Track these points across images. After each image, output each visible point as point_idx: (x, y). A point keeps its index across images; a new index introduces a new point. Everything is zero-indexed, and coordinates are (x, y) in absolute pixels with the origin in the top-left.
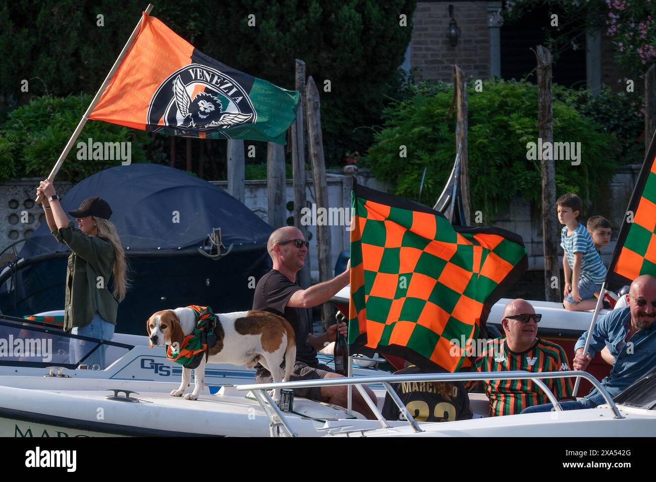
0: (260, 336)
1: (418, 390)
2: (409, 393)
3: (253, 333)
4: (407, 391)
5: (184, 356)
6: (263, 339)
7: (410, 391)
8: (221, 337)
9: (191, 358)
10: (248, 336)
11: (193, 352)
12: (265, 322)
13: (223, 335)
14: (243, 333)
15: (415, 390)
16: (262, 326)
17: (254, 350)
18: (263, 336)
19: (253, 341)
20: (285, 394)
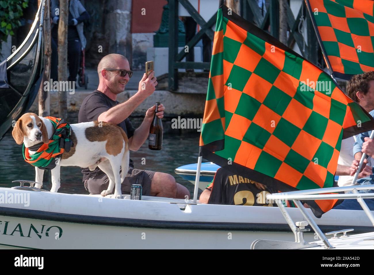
0: (105, 142)
1: (243, 182)
2: (237, 184)
3: (100, 141)
4: (235, 183)
5: (43, 159)
6: (107, 145)
7: (238, 183)
8: (75, 144)
9: (49, 160)
10: (96, 143)
11: (52, 155)
12: (109, 130)
13: (76, 142)
14: (92, 141)
15: (242, 182)
16: (107, 134)
17: (99, 154)
18: (108, 142)
19: (100, 146)
20: (136, 188)
